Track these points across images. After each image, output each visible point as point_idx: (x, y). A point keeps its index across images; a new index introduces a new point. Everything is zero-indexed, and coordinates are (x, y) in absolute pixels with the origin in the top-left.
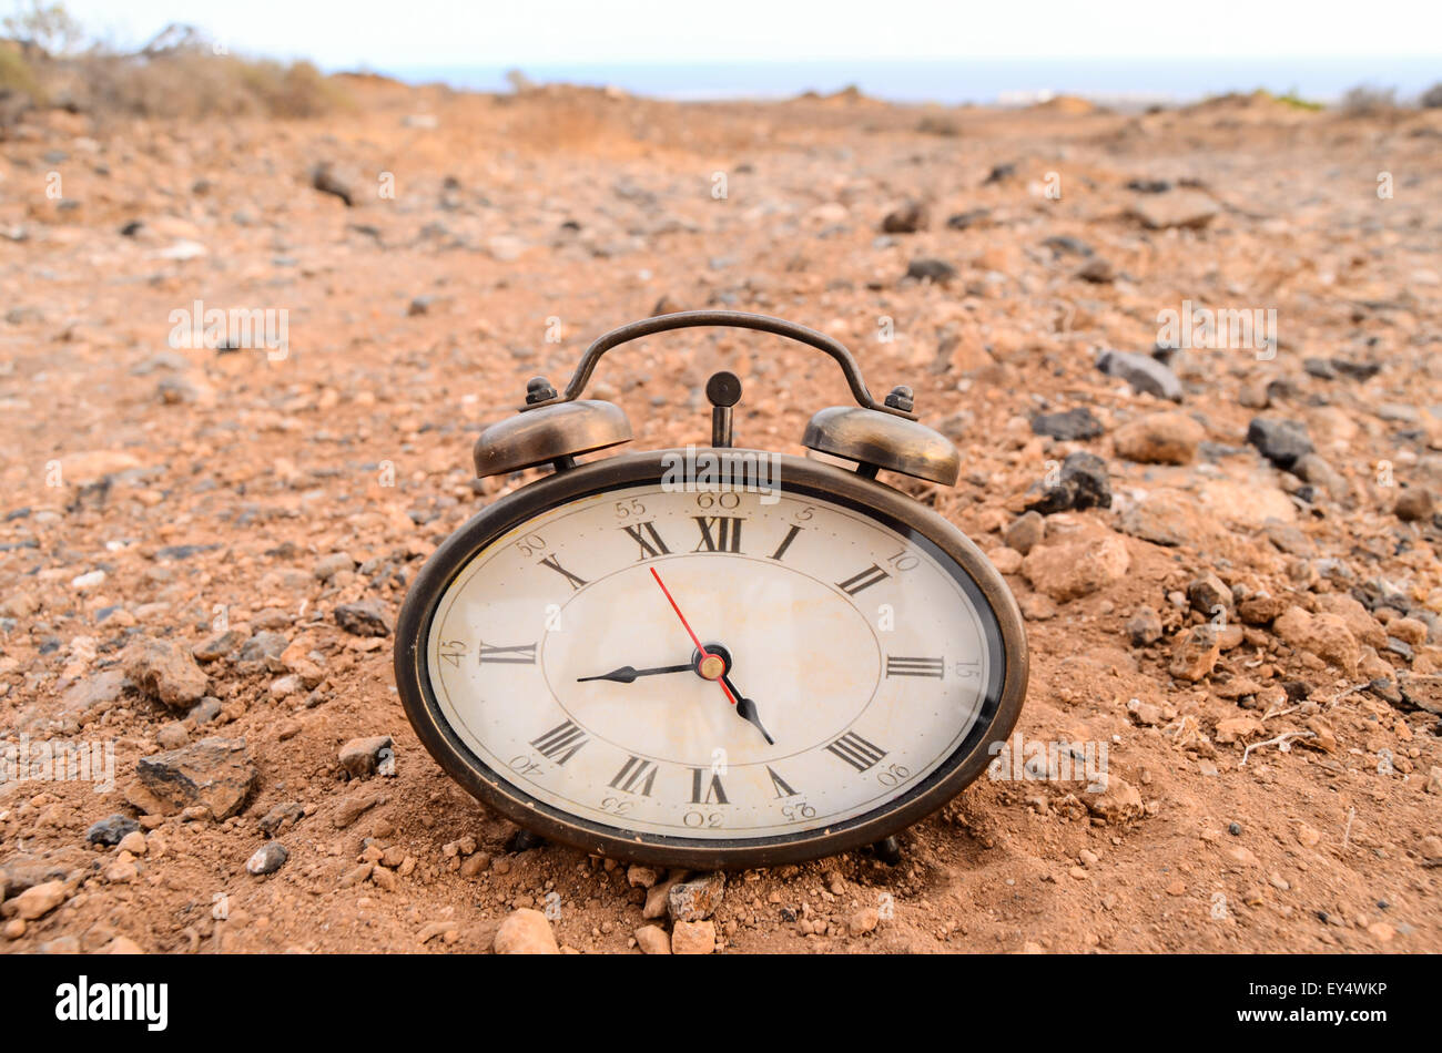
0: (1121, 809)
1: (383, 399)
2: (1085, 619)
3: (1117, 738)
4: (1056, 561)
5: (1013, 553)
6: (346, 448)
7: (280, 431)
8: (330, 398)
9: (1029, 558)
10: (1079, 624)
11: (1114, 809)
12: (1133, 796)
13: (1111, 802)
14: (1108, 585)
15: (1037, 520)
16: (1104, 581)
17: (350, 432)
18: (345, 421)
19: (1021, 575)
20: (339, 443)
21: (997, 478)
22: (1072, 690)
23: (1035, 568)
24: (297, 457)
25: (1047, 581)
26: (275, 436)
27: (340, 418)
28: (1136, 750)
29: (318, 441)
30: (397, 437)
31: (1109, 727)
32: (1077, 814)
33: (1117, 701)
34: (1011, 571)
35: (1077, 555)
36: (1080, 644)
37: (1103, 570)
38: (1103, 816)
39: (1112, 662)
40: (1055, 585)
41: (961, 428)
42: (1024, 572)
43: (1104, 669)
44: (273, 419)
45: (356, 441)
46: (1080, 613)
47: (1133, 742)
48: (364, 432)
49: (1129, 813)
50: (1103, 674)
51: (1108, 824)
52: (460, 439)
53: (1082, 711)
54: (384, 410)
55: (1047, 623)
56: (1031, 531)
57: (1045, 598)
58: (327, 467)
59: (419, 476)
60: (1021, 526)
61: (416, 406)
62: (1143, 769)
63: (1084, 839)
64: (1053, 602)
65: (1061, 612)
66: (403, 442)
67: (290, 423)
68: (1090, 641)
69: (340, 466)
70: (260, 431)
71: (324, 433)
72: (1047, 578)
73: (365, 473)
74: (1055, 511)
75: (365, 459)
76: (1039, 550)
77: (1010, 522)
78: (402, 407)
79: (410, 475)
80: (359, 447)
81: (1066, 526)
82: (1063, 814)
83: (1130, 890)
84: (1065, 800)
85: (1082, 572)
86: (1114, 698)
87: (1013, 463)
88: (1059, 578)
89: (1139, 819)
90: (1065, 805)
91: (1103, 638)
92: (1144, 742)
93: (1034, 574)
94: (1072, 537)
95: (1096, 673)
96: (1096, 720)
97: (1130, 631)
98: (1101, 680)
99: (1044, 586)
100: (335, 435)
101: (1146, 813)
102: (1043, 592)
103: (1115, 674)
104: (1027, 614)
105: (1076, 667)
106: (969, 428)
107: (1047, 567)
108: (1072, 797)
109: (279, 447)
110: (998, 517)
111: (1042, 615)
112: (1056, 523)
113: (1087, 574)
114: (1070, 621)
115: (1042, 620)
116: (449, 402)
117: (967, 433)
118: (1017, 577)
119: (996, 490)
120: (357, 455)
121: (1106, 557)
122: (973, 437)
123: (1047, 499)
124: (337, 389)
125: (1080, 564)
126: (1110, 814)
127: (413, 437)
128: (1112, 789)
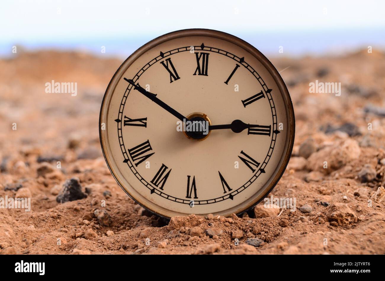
0: (344, 215)
3: (346, 198)
4: (322, 155)
9: (310, 159)
13: (338, 212)
14: (349, 162)
16: (348, 160)
19: (306, 168)
23: (312, 162)
25: (318, 165)
28: (355, 201)
31: (342, 196)
32: (323, 220)
37: (346, 154)
38: (336, 220)
46: (335, 174)
49: (350, 219)
51: (339, 224)
55: (318, 182)
57: (318, 173)
62: (358, 206)
64: (322, 174)
76: (314, 155)
85: (335, 156)
86: (347, 190)
89: (355, 222)
90: (317, 218)
92: (360, 199)
93: (312, 165)
95: (338, 185)
97: (360, 176)
98: (341, 187)
101: (358, 220)
111: (316, 179)
121: (347, 148)
126: (339, 219)
128: (339, 208)
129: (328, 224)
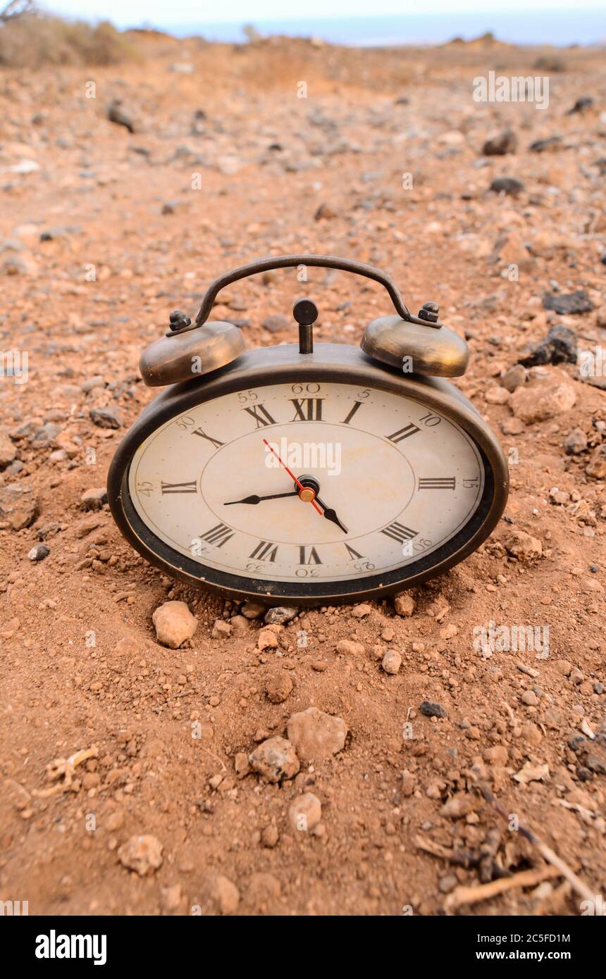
0: (526, 553)
1: (138, 274)
2: (539, 435)
3: (535, 511)
4: (528, 398)
5: (505, 391)
6: (112, 307)
7: (74, 294)
8: (106, 272)
9: (513, 395)
10: (536, 439)
11: (522, 553)
12: (536, 546)
13: (520, 549)
14: (559, 415)
15: (522, 370)
16: (557, 412)
17: (115, 296)
18: (113, 289)
19: (508, 405)
20: (108, 303)
21: (508, 340)
22: (517, 480)
23: (515, 401)
24: (83, 312)
25: (522, 410)
26: (71, 298)
27: (111, 286)
28: (546, 519)
29: (96, 302)
30: (143, 300)
31: (533, 504)
32: (500, 555)
33: (543, 488)
34: (502, 402)
35: (542, 395)
36: (532, 451)
37: (557, 405)
38: (516, 557)
39: (548, 464)
40: (525, 413)
41: (495, 305)
42: (509, 403)
43: (541, 468)
44: (70, 286)
45: (118, 302)
46: (538, 432)
47: (546, 514)
48: (124, 297)
49: (532, 556)
50: (539, 471)
51: (519, 561)
52: (180, 302)
53: (521, 493)
54: (137, 282)
55: (517, 437)
56: (517, 378)
57: (519, 421)
58: (99, 320)
59: (152, 327)
60: (512, 374)
61: (157, 280)
62: (547, 530)
63: (501, 569)
64: (523, 424)
65: (527, 430)
66: (146, 304)
67: (80, 289)
68: (539, 449)
69: (107, 318)
70: (63, 294)
71: (100, 296)
72: (521, 409)
73: (121, 324)
74: (537, 365)
75: (123, 315)
76: (521, 390)
77: (508, 369)
78: (148, 280)
79: (147, 326)
80: (119, 306)
81: (542, 375)
82: (492, 554)
83: (519, 600)
84: (494, 546)
85: (542, 406)
86: (542, 486)
87: (524, 330)
88: (528, 409)
89: (538, 559)
90: (494, 549)
91: (548, 448)
92: (554, 514)
93: (515, 405)
94: (544, 382)
95: (535, 470)
96: (526, 499)
97: (566, 445)
98: (538, 475)
99: (518, 413)
100: (106, 298)
101: (543, 556)
102: (518, 418)
103: (547, 471)
104: (505, 430)
105: (523, 466)
106: (500, 304)
107: (523, 401)
108: (498, 544)
109: (73, 305)
110: (500, 367)
111: (514, 432)
112: (535, 373)
113: (545, 408)
114: (530, 436)
115: (514, 435)
116: (177, 277)
117: (498, 308)
118: (505, 407)
119: (505, 348)
120: (117, 311)
121: (560, 396)
122: (503, 310)
123: (532, 356)
124: (110, 267)
125: (542, 400)
126: (520, 556)
127: (153, 300)
128: (523, 541)
129: (505, 558)
